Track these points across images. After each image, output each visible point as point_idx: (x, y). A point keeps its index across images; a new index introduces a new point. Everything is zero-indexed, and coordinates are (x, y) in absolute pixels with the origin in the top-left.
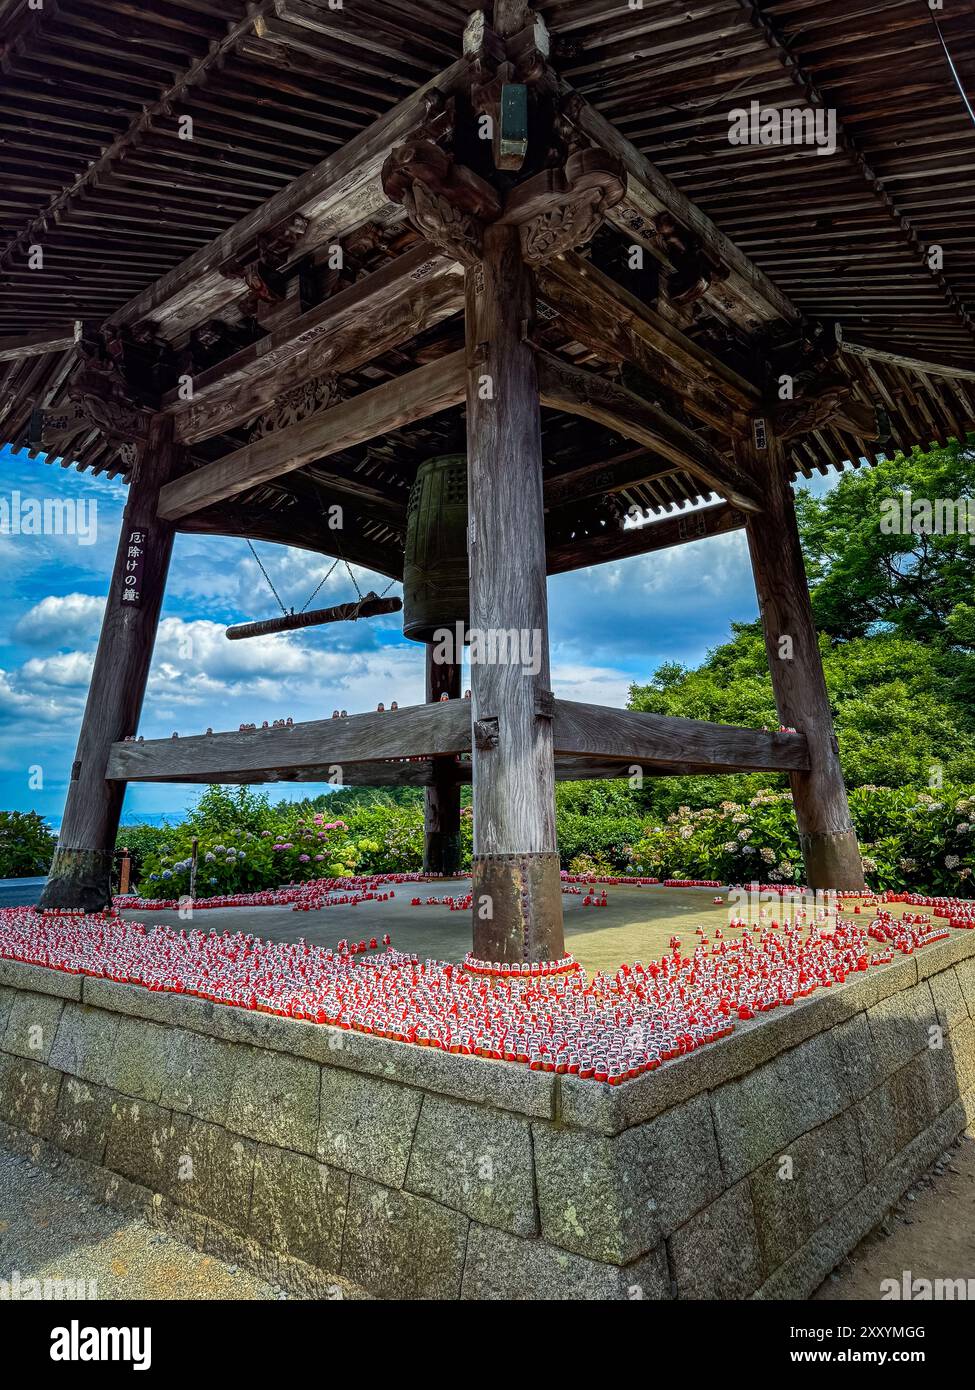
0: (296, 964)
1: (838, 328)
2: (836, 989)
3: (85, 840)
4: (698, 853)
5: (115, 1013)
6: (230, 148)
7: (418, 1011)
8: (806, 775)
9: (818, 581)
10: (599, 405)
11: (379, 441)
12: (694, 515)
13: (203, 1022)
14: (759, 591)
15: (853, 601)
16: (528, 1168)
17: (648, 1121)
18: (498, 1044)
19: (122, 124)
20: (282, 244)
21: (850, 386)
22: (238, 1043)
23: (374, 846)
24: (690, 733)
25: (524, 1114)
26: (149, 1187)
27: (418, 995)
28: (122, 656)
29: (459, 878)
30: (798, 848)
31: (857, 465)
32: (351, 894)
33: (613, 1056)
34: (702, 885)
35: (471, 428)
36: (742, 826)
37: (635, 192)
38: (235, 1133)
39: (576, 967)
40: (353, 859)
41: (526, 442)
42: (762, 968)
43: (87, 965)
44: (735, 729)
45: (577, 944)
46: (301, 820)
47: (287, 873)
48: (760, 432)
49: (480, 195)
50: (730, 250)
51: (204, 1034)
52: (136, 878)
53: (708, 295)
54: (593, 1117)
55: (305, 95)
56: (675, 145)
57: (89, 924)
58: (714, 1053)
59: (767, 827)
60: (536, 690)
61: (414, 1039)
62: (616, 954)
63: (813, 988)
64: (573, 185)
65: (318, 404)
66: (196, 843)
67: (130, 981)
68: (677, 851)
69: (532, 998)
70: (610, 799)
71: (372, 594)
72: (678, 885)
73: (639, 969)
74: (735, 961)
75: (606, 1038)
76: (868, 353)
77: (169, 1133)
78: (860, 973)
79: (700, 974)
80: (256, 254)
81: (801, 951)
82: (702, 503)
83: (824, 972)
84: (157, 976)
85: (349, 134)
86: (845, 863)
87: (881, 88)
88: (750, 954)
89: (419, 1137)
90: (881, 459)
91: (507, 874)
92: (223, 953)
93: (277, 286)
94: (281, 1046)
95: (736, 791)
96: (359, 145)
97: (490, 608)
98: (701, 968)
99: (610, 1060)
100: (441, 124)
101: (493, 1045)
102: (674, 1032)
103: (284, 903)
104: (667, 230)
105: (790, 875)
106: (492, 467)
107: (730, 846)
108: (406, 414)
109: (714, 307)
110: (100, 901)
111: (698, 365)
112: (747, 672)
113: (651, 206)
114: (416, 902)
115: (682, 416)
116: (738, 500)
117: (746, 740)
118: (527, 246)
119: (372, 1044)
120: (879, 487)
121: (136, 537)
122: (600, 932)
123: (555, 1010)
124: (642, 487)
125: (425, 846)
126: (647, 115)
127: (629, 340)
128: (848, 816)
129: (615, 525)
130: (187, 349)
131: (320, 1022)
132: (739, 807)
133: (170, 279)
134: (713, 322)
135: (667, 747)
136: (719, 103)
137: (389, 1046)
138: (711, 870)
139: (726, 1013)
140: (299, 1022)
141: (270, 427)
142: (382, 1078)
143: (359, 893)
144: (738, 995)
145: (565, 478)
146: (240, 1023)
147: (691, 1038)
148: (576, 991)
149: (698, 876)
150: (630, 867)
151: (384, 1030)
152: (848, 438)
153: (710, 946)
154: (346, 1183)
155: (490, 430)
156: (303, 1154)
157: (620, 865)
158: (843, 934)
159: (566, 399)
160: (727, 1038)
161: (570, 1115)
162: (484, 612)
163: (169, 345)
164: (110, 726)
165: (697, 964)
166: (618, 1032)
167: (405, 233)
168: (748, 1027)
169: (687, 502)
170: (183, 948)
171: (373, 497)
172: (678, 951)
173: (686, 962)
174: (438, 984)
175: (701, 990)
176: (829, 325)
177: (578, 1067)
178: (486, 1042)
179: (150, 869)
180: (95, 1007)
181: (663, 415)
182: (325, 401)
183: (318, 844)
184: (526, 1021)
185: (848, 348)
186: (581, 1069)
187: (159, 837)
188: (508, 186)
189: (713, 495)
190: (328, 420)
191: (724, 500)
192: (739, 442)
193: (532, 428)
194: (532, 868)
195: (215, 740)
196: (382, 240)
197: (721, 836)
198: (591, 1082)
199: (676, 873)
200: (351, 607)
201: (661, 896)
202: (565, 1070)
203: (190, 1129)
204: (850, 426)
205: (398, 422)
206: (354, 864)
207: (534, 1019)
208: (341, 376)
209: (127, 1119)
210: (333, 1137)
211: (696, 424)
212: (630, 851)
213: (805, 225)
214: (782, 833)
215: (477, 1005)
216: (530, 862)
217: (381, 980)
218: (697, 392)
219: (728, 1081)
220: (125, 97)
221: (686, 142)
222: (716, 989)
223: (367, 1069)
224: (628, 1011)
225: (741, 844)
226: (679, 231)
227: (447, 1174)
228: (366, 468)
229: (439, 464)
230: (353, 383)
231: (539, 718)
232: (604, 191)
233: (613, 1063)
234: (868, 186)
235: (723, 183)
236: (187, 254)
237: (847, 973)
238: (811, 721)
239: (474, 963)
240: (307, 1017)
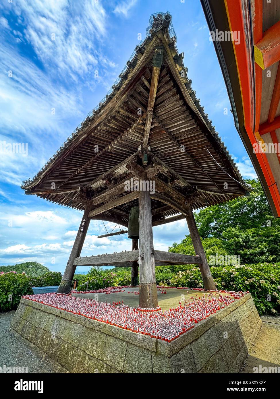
0: (104, 308)
1: (197, 187)
2: (214, 315)
3: (67, 278)
4: (183, 281)
5: (66, 319)
6: (105, 163)
7: (128, 320)
8: (202, 265)
9: (199, 227)
10: (160, 198)
11: (125, 204)
12: (177, 216)
13: (83, 323)
14: (189, 229)
15: (205, 231)
16: (151, 367)
17: (178, 353)
18: (144, 330)
19: (89, 160)
20: (111, 176)
21: (200, 196)
22: (90, 328)
23: (122, 279)
24: (180, 256)
25: (150, 350)
26: (66, 369)
27: (128, 316)
28: (79, 242)
29: (137, 287)
30: (202, 280)
31: (203, 208)
32: (117, 290)
33: (169, 334)
34: (184, 288)
35: (139, 202)
36: (191, 275)
37: (164, 168)
38: (87, 353)
39: (160, 309)
40: (118, 282)
41: (148, 204)
42: (198, 309)
43: (62, 307)
44: (188, 256)
45: (160, 303)
46: (108, 274)
47: (105, 285)
48: (186, 203)
49: (141, 169)
50: (179, 176)
51: (83, 326)
52: (77, 286)
53: (176, 182)
54: (165, 352)
55: (116, 156)
56: (169, 162)
57: (65, 297)
58: (190, 333)
59: (195, 275)
60: (151, 248)
61: (126, 328)
62: (168, 306)
63: (210, 314)
64: (155, 167)
65: (115, 199)
66: (89, 278)
67: (70, 311)
68: (179, 281)
69: (151, 317)
70: (166, 270)
71: (123, 230)
72: (180, 288)
73: (173, 310)
74: (192, 307)
75: (167, 329)
76: (202, 191)
77: (72, 353)
78: (219, 311)
79: (186, 311)
80: (107, 177)
81: (206, 305)
82: (178, 214)
83: (211, 310)
84: (76, 310)
85: (122, 161)
86: (211, 283)
87: (199, 154)
88: (195, 306)
89: (126, 356)
90: (206, 207)
91: (146, 287)
92: (90, 305)
93: (110, 181)
94: (98, 329)
95: (189, 267)
96: (123, 162)
97: (142, 232)
98: (186, 309)
99: (168, 335)
100: (135, 159)
101: (143, 331)
102: (181, 327)
103: (104, 292)
104: (169, 173)
105: (201, 286)
106: (143, 209)
107: (189, 280)
108: (129, 200)
109: (177, 184)
110: (68, 292)
111: (175, 192)
112: (189, 244)
113: (166, 170)
114: (129, 293)
115: (173, 200)
116: (184, 214)
117: (190, 258)
118: (148, 175)
119: (117, 329)
120: (207, 212)
121: (84, 220)
122: (165, 300)
123: (156, 321)
124: (168, 211)
125: (131, 279)
126: (165, 158)
127: (164, 189)
128: (211, 273)
129: (164, 218)
130: (96, 191)
131: (107, 323)
132: (190, 271)
133: (94, 181)
134: (177, 186)
135: (176, 259)
136: (175, 156)
137: (121, 330)
138: (186, 285)
139: (192, 321)
140: (103, 323)
141: (107, 202)
142: (119, 339)
143: (118, 290)
144: (194, 316)
145: (156, 210)
146: (91, 323)
147: (185, 329)
148: (160, 315)
149: (183, 286)
150: (170, 284)
151: (120, 325)
152: (201, 204)
153: (187, 303)
154: (110, 370)
155: (142, 202)
156: (101, 360)
157: (169, 284)
158: (213, 301)
159: (155, 197)
160: (193, 328)
161: (160, 351)
162: (141, 233)
163: (93, 190)
164: (75, 255)
165: (185, 308)
166: (170, 327)
167: (130, 174)
168: (197, 325)
169: (176, 214)
170: (82, 303)
171: (124, 213)
172: (181, 305)
173: (183, 308)
174: (132, 313)
175: (186, 315)
176: (195, 187)
177: (161, 337)
178: (141, 329)
179: (80, 284)
180: (62, 318)
181: (170, 200)
182: (116, 198)
183: (111, 279)
184: (150, 324)
185: (199, 190)
186: (162, 338)
187: (82, 277)
188: (144, 167)
189: (180, 213)
190: (117, 201)
191: (182, 214)
192: (183, 204)
193: (149, 202)
194: (151, 286)
195: (93, 258)
196: (126, 175)
197: (187, 277)
198: (164, 341)
199: (179, 285)
200: (119, 232)
201: (176, 291)
202: (158, 338)
203: (77, 352)
204: (200, 202)
205: (128, 201)
206: (118, 283)
207: (152, 323)
208: (119, 195)
209: (64, 348)
210: (108, 355)
211: (176, 201)
212: (170, 281)
213: (190, 172)
214: (198, 277)
215: (140, 319)
216: (150, 285)
217: (121, 312)
218: (176, 197)
219: (194, 340)
220: (90, 156)
221: (171, 161)
222: (189, 315)
223: (116, 336)
224: (171, 321)
225: (191, 279)
226: (171, 173)
227: (132, 367)
228: (123, 209)
229: (134, 208)
230: (121, 196)
231: (152, 254)
232: (159, 168)
233: (169, 336)
234: (199, 167)
235: (177, 167)
236: (97, 177)
237: (216, 311)
238: (201, 254)
239: (139, 308)
240: (104, 322)
